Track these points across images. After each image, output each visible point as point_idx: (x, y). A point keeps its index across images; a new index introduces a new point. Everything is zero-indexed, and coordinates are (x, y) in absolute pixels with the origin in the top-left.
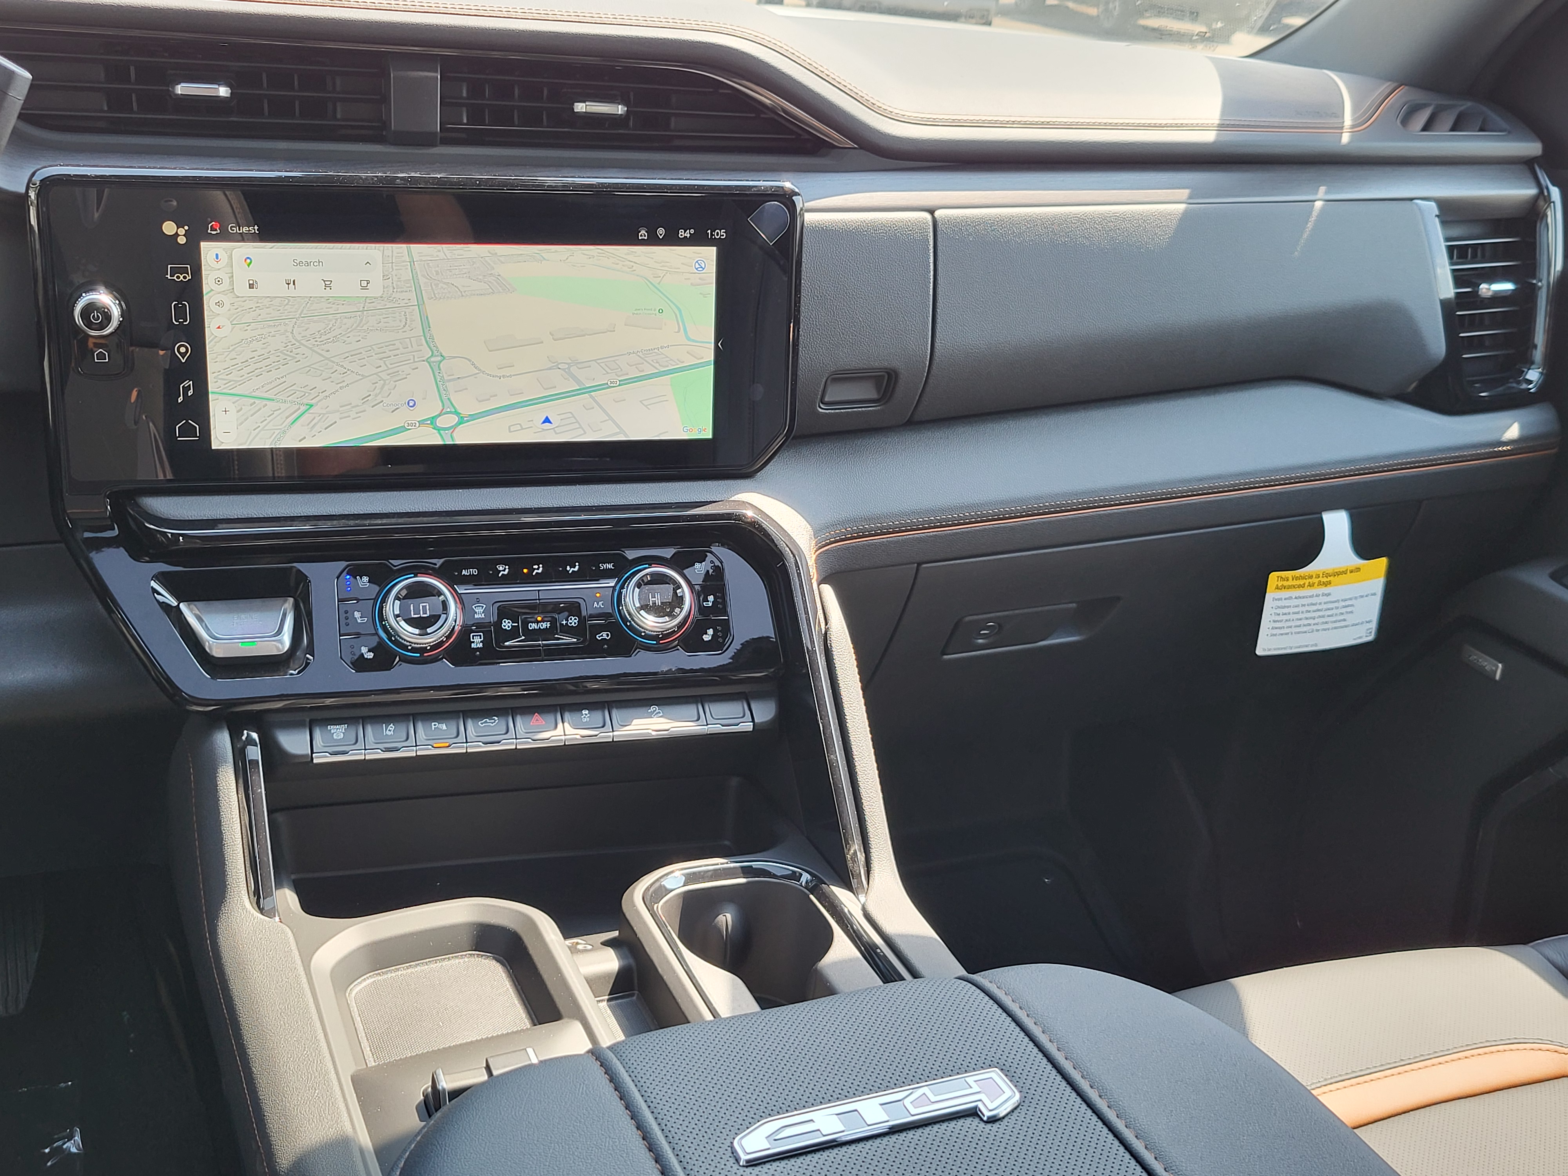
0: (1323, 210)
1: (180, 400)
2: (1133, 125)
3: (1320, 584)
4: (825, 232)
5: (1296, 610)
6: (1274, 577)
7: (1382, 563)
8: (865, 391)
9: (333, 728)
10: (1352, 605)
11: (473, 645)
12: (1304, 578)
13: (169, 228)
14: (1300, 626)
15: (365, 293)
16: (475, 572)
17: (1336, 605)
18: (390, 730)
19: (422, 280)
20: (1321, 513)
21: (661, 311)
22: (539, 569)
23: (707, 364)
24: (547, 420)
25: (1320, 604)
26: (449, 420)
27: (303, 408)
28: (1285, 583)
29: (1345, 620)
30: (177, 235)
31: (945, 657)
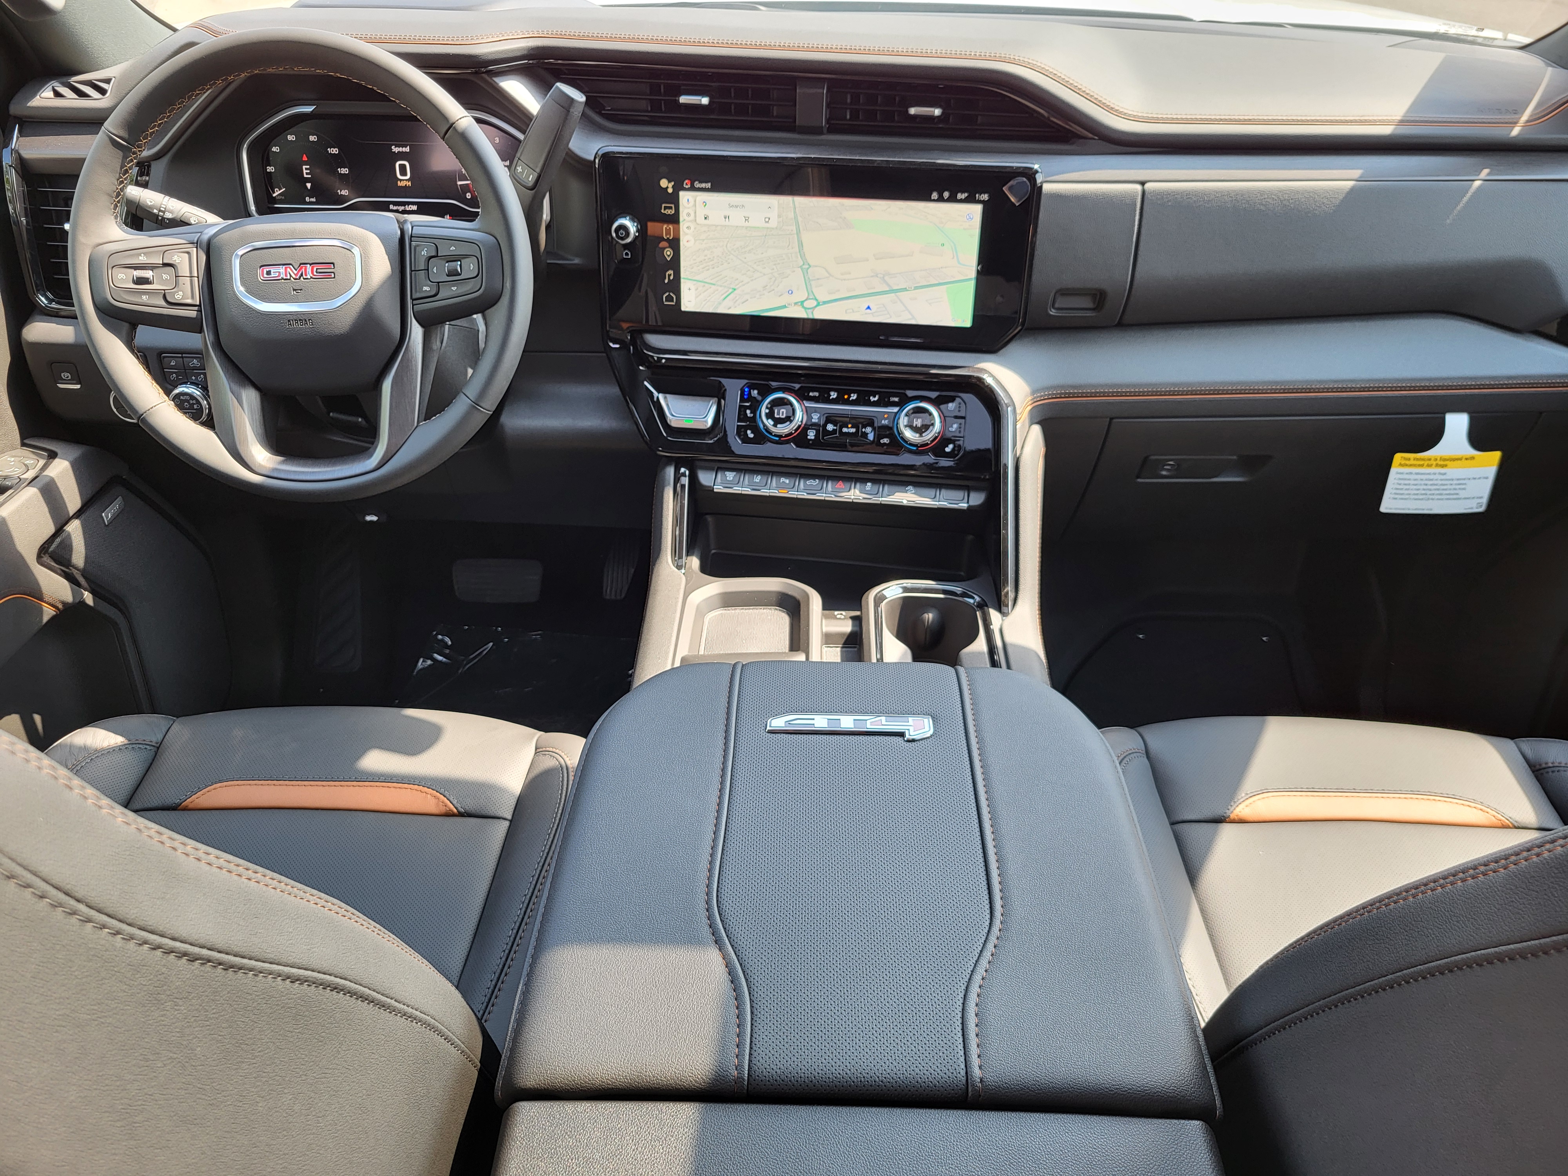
0: (1479, 188)
1: (666, 281)
2: (1322, 121)
3: (1437, 465)
4: (1058, 197)
5: (1416, 482)
6: (1398, 457)
7: (1495, 456)
8: (1086, 302)
9: (727, 473)
10: (1465, 484)
11: (809, 437)
12: (1423, 460)
13: (664, 183)
14: (1417, 494)
15: (767, 225)
16: (817, 394)
17: (1451, 482)
18: (758, 479)
19: (800, 219)
20: (1444, 413)
21: (943, 245)
22: (854, 397)
23: (970, 279)
24: (869, 308)
25: (1437, 480)
26: (811, 304)
27: (731, 290)
28: (1408, 462)
29: (1457, 494)
30: (667, 187)
31: (1139, 480)
